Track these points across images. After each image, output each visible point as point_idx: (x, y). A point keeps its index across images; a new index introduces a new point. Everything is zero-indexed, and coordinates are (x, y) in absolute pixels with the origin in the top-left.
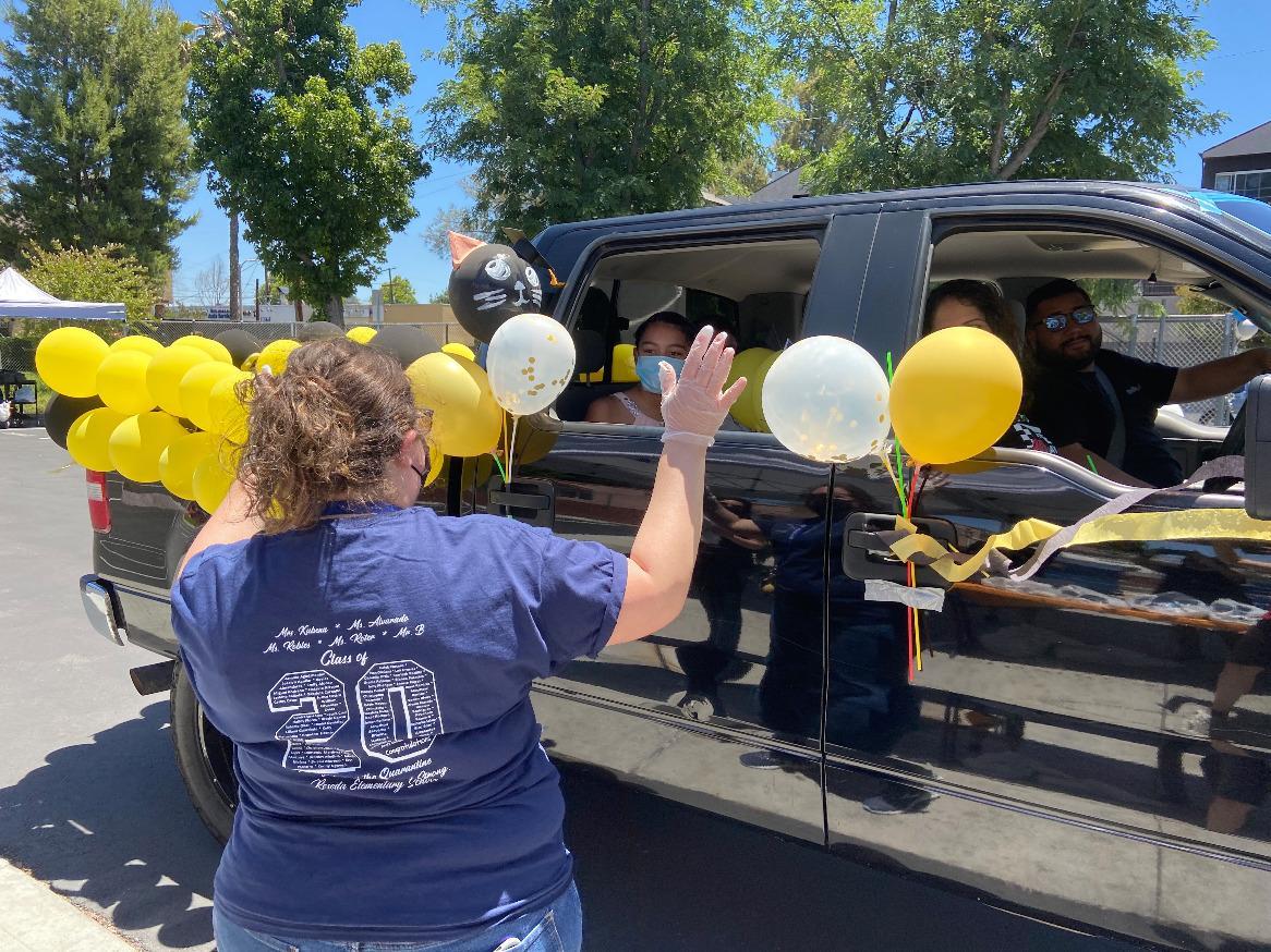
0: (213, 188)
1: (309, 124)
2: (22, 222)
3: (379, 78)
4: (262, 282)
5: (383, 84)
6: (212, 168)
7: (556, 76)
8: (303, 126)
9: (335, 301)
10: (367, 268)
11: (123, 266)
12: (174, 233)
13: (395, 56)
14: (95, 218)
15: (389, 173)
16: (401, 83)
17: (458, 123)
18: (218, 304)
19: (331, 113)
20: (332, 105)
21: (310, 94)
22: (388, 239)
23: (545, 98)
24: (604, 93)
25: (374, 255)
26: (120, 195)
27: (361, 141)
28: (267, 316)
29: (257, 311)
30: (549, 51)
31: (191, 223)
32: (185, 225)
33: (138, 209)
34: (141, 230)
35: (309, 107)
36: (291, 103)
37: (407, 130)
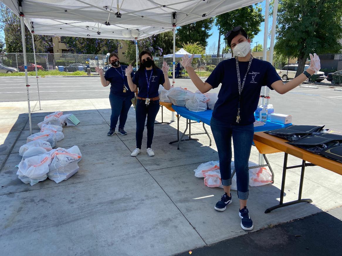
2: (179, 37)
4: (224, 48)
11: (199, 47)
12: (207, 37)
14: (192, 36)
18: (214, 54)
22: (254, 37)
26: (197, 30)
28: (225, 56)
29: (223, 55)
31: (211, 35)
32: (210, 36)
33: (201, 33)
34: (201, 38)
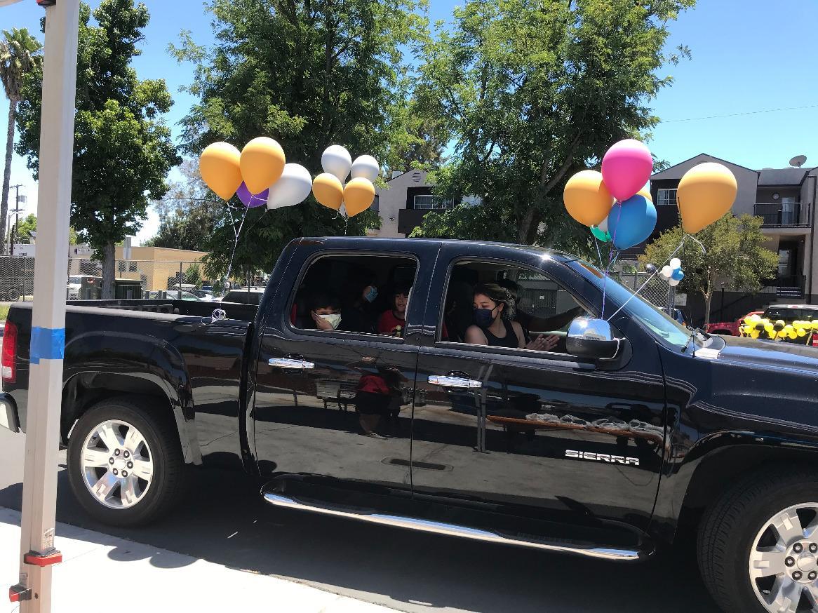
0: (31, 167)
1: (106, 130)
3: (150, 101)
5: (151, 105)
6: (31, 154)
7: (273, 109)
8: (101, 130)
9: (110, 245)
10: (134, 223)
13: (162, 87)
15: (154, 162)
16: (164, 105)
17: (201, 132)
19: (121, 123)
20: (121, 117)
21: (108, 111)
23: (266, 122)
24: (306, 121)
25: (140, 215)
27: (139, 141)
30: (270, 94)
35: (106, 119)
36: (94, 115)
37: (167, 135)
